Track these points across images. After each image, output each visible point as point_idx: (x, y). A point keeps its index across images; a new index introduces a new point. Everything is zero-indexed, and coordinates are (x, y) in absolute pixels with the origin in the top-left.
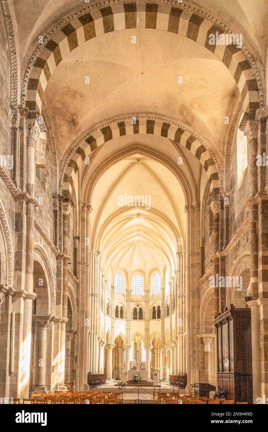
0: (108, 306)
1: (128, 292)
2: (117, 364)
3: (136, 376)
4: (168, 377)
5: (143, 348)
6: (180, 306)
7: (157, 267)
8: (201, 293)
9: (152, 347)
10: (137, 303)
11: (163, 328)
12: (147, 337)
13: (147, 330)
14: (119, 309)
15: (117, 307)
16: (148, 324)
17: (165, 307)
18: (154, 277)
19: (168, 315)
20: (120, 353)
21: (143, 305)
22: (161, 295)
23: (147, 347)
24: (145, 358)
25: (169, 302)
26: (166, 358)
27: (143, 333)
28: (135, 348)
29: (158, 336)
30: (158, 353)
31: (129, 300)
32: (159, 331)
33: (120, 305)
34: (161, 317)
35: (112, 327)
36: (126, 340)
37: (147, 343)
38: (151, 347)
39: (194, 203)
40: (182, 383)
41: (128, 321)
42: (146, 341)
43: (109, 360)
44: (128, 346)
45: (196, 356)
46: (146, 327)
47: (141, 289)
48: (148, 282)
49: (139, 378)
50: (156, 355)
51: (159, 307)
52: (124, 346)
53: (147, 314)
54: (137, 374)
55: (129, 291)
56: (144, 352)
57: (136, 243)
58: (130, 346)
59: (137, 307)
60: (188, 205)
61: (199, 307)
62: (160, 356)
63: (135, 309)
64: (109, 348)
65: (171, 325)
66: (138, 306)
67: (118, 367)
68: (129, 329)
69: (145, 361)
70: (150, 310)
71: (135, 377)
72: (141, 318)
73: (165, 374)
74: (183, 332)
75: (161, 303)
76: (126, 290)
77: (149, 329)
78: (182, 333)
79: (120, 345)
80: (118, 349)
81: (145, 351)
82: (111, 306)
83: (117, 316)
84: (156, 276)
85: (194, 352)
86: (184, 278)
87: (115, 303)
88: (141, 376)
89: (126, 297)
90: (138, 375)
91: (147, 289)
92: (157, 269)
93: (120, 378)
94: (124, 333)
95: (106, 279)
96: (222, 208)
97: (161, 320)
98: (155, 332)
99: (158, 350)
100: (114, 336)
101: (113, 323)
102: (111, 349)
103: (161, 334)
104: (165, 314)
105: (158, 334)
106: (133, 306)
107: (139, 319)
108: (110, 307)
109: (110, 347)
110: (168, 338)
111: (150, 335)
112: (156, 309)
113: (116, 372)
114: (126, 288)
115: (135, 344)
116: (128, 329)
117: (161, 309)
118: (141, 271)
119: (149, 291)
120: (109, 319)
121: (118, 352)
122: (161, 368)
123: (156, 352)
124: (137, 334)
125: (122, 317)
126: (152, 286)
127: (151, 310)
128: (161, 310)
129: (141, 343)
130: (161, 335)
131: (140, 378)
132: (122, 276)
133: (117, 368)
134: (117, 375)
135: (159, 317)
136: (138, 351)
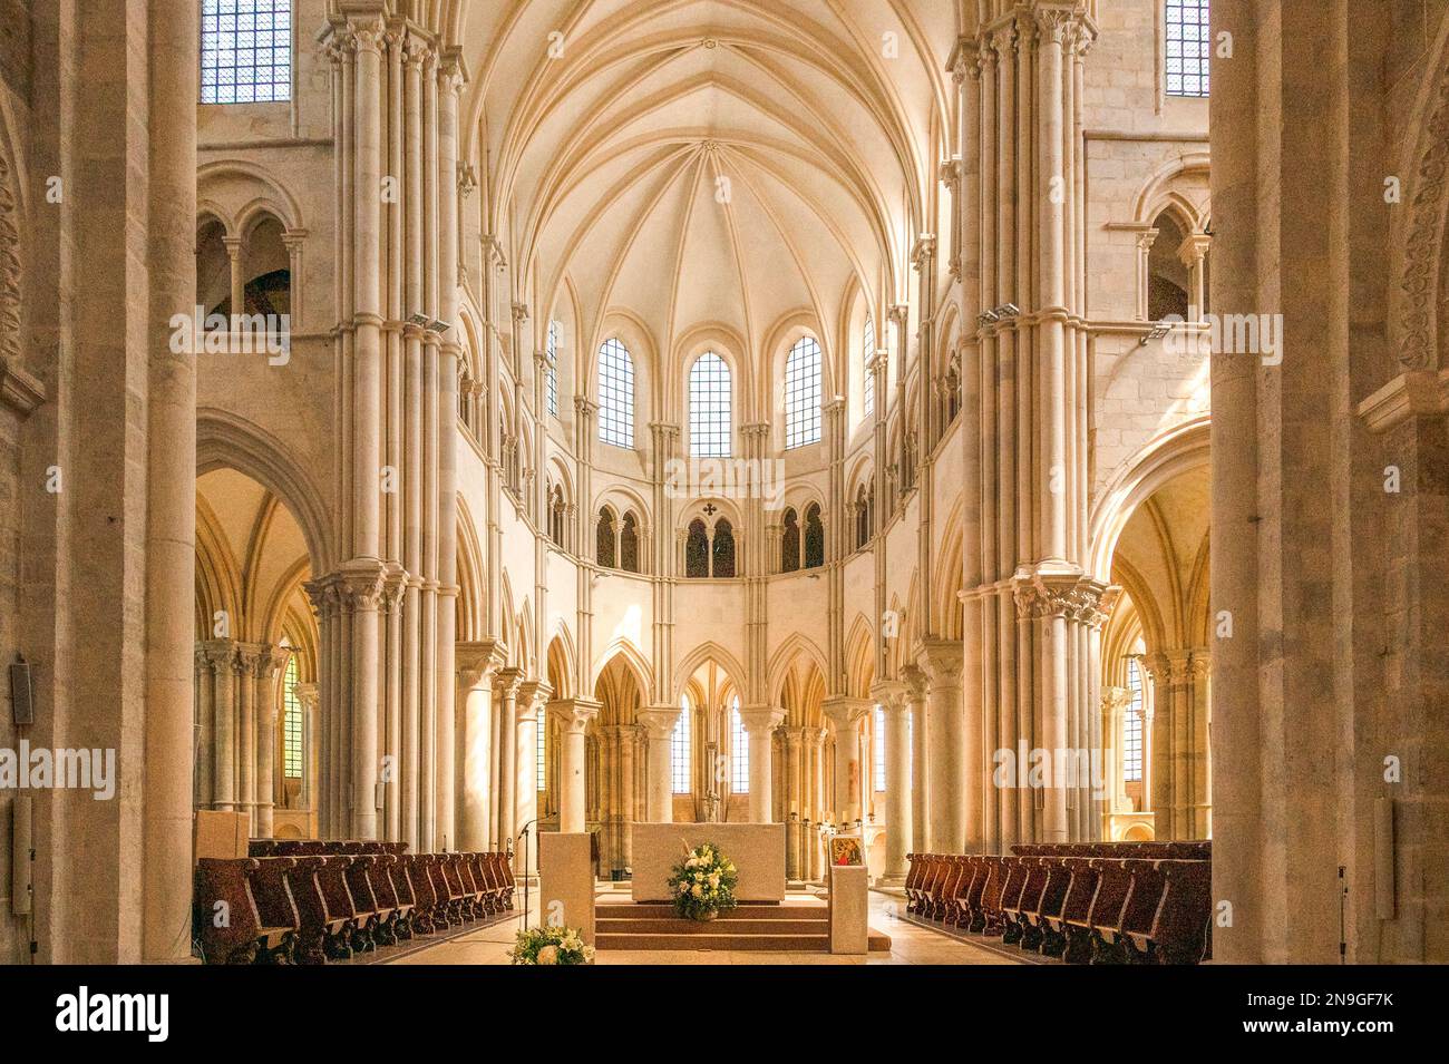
0: (560, 505)
1: (662, 438)
2: (614, 802)
3: (692, 869)
5: (735, 719)
6: (976, 400)
7: (807, 300)
9: (778, 716)
11: (836, 613)
12: (757, 666)
13: (756, 628)
14: (619, 526)
15: (606, 514)
16: (759, 598)
17: (849, 506)
18: (791, 358)
19: (864, 541)
20: (630, 751)
21: (734, 504)
22: (828, 448)
23: (753, 718)
24: (746, 777)
25: (867, 472)
26: (851, 765)
27: (734, 642)
28: (700, 731)
29: (811, 656)
30: (809, 746)
32: (818, 632)
33: (621, 505)
34: (826, 558)
35: (584, 614)
36: (653, 682)
37: (754, 697)
38: (774, 715)
41: (661, 583)
42: (751, 685)
43: (567, 782)
44: (662, 711)
46: (751, 614)
47: (726, 427)
48: (761, 382)
49: (715, 880)
50: (796, 760)
51: (814, 510)
52: (645, 710)
53: (757, 548)
54: (699, 853)
55: (667, 437)
56: (740, 741)
57: (695, 142)
58: (674, 713)
59: (704, 517)
62: (814, 765)
63: (697, 527)
64: (568, 721)
65: (883, 587)
66: (710, 510)
67: (620, 818)
68: (670, 626)
69: (745, 788)
70: (770, 530)
71: (687, 874)
72: (726, 568)
74: (1004, 567)
75: (825, 488)
76: (652, 427)
77: (766, 624)
78: (996, 578)
79: (627, 714)
80: (618, 729)
81: (746, 735)
82: (574, 502)
83: (605, 558)
84: (799, 353)
86: (1004, 209)
87: (595, 493)
88: (732, 868)
89: (649, 466)
90: (706, 860)
91: (754, 419)
92: (803, 314)
93: (629, 870)
94: (642, 644)
95: (539, 348)
97: (824, 577)
98: (794, 636)
99: (808, 735)
100: (594, 657)
101: (584, 591)
102: (575, 723)
103: (824, 647)
104: (846, 538)
105: (809, 645)
106: (686, 509)
107: (718, 573)
108: (571, 507)
109: (574, 716)
111: (771, 654)
112: (800, 521)
113: (610, 841)
114: (649, 420)
115: (701, 712)
116: (662, 626)
117: (824, 519)
118: (727, 332)
119: (762, 432)
120: (561, 572)
121: (619, 747)
123: (797, 745)
124: (709, 653)
125: (631, 563)
126: (778, 407)
127: (774, 527)
128: (825, 526)
129: (725, 707)
130: (825, 651)
131: (723, 880)
132: (628, 359)
133: (614, 821)
134: (615, 855)
135: (815, 558)
136: (712, 746)
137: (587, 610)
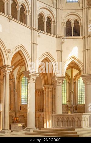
12: (87, 62)
13: (87, 51)
46: (85, 47)
137: (60, 50)
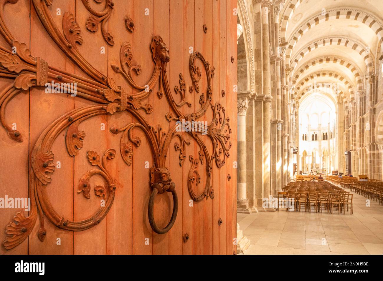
4: (332, 172)
5: (317, 155)
8: (344, 138)
9: (323, 155)
10: (314, 131)
11: (329, 145)
12: (320, 150)
13: (320, 146)
14: (305, 136)
16: (320, 143)
17: (330, 134)
18: (324, 116)
19: (332, 138)
21: (317, 132)
22: (328, 127)
23: (319, 155)
24: (319, 161)
25: (332, 131)
26: (331, 161)
27: (317, 148)
29: (326, 149)
31: (310, 130)
32: (327, 146)
33: (305, 134)
36: (308, 151)
37: (320, 153)
39: (341, 102)
40: (336, 174)
41: (309, 141)
45: (342, 163)
47: (316, 124)
48: (320, 119)
50: (325, 160)
51: (326, 133)
52: (307, 155)
53: (320, 137)
55: (310, 125)
60: (338, 102)
61: (343, 143)
62: (327, 160)
63: (313, 135)
65: (333, 144)
66: (315, 133)
67: (303, 167)
69: (319, 163)
73: (330, 170)
75: (328, 131)
76: (308, 125)
79: (304, 155)
81: (319, 157)
85: (341, 161)
89: (308, 129)
91: (320, 124)
96: (349, 113)
97: (328, 141)
98: (324, 147)
99: (326, 157)
104: (330, 137)
106: (312, 133)
107: (315, 140)
110: (331, 151)
111: (322, 149)
112: (325, 135)
117: (327, 134)
118: (316, 114)
119: (320, 125)
121: (303, 158)
122: (328, 167)
124: (315, 149)
125: (306, 140)
126: (323, 122)
127: (322, 135)
129: (316, 152)
130: (328, 149)
135: (327, 139)
136: (314, 157)
